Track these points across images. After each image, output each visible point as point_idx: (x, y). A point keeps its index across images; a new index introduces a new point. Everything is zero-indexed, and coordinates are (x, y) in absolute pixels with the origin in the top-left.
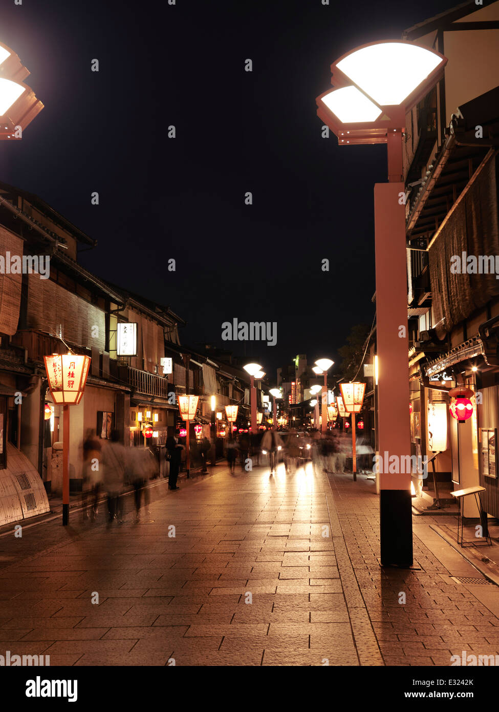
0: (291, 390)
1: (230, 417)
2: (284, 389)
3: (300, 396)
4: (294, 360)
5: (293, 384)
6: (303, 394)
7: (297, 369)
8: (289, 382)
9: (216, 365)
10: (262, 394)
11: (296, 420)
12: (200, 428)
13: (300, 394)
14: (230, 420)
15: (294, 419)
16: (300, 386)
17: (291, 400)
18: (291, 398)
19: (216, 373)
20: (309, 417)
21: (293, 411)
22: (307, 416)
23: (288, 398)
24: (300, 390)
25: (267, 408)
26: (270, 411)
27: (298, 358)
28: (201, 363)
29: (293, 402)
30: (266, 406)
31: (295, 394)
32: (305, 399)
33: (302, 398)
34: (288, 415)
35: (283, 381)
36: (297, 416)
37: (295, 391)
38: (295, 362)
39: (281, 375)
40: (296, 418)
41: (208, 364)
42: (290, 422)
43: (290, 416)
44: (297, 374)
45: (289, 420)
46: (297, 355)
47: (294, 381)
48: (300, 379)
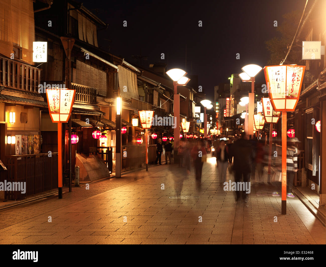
0: (226, 104)
1: (144, 123)
2: (220, 104)
3: (234, 110)
4: (229, 78)
5: (228, 99)
6: (236, 108)
7: (232, 86)
8: (224, 98)
9: (137, 70)
10: (193, 105)
11: (229, 131)
12: (98, 134)
13: (234, 109)
14: (144, 126)
15: (227, 130)
16: (234, 101)
17: (226, 114)
18: (226, 111)
19: (138, 78)
20: (240, 128)
21: (226, 123)
22: (239, 128)
23: (223, 111)
24: (233, 105)
25: (199, 119)
26: (202, 121)
27: (232, 77)
28: (117, 65)
29: (228, 116)
30: (198, 116)
31: (230, 109)
32: (238, 113)
33: (235, 112)
34: (222, 127)
35: (220, 98)
36: (230, 128)
37: (230, 106)
38: (230, 80)
39: (218, 92)
40: (229, 129)
41: (125, 66)
42: (224, 132)
43: (224, 127)
44: (231, 91)
45: (223, 131)
46: (232, 74)
47: (229, 97)
48: (234, 95)
